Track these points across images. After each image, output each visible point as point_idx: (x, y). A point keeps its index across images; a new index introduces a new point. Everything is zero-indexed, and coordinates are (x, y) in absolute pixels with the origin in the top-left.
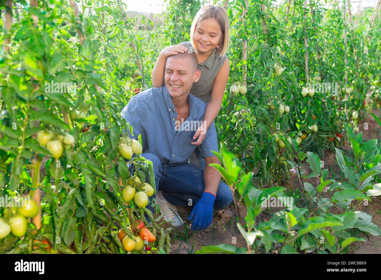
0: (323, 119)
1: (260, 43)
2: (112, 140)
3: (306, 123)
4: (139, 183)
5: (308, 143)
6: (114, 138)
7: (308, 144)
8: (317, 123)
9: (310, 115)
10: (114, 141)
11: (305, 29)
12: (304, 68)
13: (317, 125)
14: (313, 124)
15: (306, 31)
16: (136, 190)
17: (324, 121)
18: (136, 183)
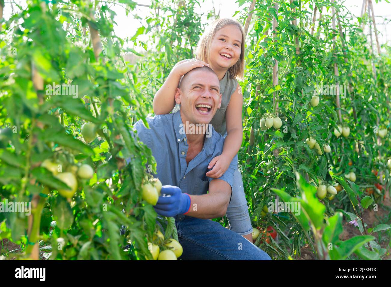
0: (362, 166)
1: (293, 65)
2: (135, 177)
3: (341, 172)
4: (162, 239)
5: (344, 196)
6: (138, 174)
7: (345, 198)
8: (355, 170)
9: (346, 160)
10: (137, 177)
11: (335, 55)
12: (336, 102)
13: (355, 172)
14: (350, 172)
15: (336, 57)
16: (160, 248)
17: (363, 167)
18: (159, 238)
